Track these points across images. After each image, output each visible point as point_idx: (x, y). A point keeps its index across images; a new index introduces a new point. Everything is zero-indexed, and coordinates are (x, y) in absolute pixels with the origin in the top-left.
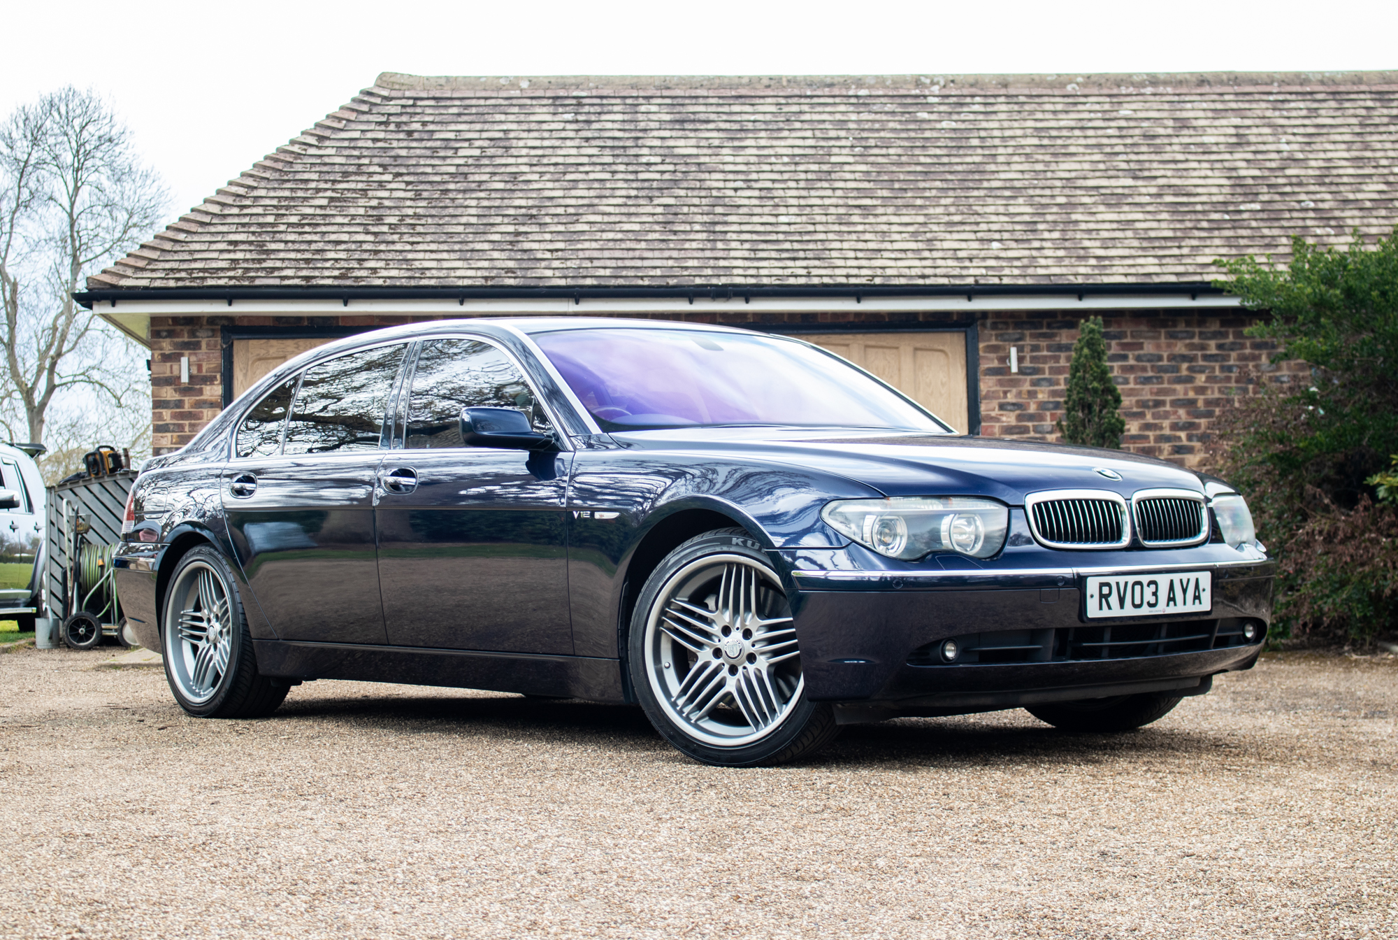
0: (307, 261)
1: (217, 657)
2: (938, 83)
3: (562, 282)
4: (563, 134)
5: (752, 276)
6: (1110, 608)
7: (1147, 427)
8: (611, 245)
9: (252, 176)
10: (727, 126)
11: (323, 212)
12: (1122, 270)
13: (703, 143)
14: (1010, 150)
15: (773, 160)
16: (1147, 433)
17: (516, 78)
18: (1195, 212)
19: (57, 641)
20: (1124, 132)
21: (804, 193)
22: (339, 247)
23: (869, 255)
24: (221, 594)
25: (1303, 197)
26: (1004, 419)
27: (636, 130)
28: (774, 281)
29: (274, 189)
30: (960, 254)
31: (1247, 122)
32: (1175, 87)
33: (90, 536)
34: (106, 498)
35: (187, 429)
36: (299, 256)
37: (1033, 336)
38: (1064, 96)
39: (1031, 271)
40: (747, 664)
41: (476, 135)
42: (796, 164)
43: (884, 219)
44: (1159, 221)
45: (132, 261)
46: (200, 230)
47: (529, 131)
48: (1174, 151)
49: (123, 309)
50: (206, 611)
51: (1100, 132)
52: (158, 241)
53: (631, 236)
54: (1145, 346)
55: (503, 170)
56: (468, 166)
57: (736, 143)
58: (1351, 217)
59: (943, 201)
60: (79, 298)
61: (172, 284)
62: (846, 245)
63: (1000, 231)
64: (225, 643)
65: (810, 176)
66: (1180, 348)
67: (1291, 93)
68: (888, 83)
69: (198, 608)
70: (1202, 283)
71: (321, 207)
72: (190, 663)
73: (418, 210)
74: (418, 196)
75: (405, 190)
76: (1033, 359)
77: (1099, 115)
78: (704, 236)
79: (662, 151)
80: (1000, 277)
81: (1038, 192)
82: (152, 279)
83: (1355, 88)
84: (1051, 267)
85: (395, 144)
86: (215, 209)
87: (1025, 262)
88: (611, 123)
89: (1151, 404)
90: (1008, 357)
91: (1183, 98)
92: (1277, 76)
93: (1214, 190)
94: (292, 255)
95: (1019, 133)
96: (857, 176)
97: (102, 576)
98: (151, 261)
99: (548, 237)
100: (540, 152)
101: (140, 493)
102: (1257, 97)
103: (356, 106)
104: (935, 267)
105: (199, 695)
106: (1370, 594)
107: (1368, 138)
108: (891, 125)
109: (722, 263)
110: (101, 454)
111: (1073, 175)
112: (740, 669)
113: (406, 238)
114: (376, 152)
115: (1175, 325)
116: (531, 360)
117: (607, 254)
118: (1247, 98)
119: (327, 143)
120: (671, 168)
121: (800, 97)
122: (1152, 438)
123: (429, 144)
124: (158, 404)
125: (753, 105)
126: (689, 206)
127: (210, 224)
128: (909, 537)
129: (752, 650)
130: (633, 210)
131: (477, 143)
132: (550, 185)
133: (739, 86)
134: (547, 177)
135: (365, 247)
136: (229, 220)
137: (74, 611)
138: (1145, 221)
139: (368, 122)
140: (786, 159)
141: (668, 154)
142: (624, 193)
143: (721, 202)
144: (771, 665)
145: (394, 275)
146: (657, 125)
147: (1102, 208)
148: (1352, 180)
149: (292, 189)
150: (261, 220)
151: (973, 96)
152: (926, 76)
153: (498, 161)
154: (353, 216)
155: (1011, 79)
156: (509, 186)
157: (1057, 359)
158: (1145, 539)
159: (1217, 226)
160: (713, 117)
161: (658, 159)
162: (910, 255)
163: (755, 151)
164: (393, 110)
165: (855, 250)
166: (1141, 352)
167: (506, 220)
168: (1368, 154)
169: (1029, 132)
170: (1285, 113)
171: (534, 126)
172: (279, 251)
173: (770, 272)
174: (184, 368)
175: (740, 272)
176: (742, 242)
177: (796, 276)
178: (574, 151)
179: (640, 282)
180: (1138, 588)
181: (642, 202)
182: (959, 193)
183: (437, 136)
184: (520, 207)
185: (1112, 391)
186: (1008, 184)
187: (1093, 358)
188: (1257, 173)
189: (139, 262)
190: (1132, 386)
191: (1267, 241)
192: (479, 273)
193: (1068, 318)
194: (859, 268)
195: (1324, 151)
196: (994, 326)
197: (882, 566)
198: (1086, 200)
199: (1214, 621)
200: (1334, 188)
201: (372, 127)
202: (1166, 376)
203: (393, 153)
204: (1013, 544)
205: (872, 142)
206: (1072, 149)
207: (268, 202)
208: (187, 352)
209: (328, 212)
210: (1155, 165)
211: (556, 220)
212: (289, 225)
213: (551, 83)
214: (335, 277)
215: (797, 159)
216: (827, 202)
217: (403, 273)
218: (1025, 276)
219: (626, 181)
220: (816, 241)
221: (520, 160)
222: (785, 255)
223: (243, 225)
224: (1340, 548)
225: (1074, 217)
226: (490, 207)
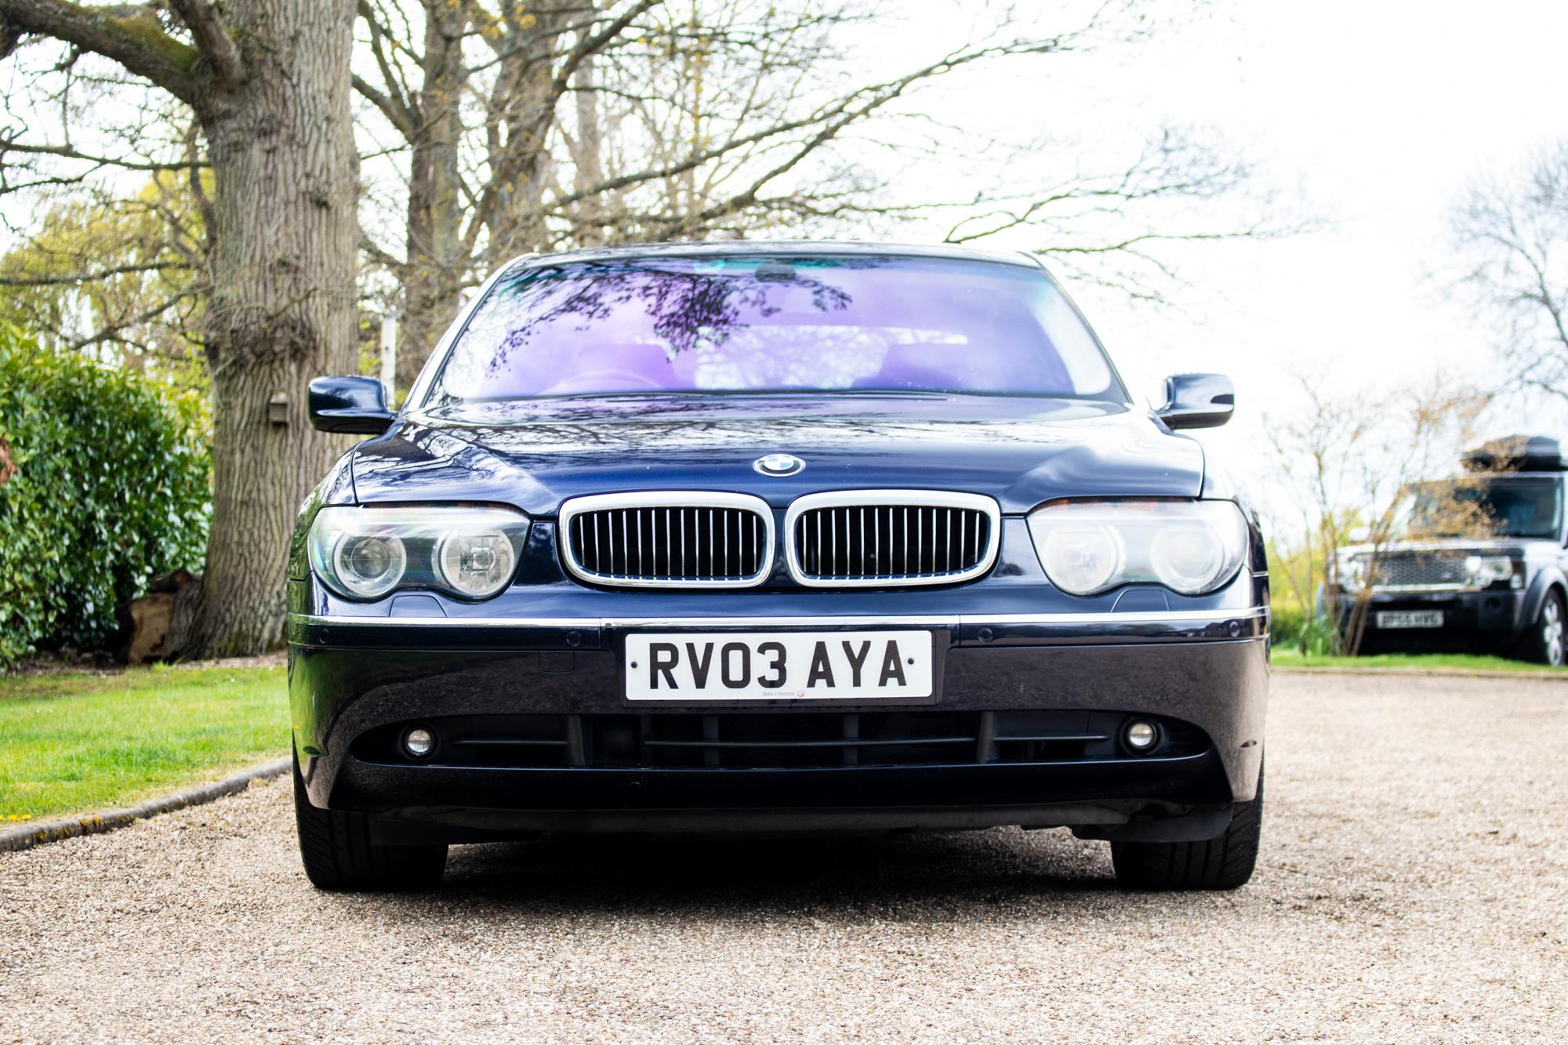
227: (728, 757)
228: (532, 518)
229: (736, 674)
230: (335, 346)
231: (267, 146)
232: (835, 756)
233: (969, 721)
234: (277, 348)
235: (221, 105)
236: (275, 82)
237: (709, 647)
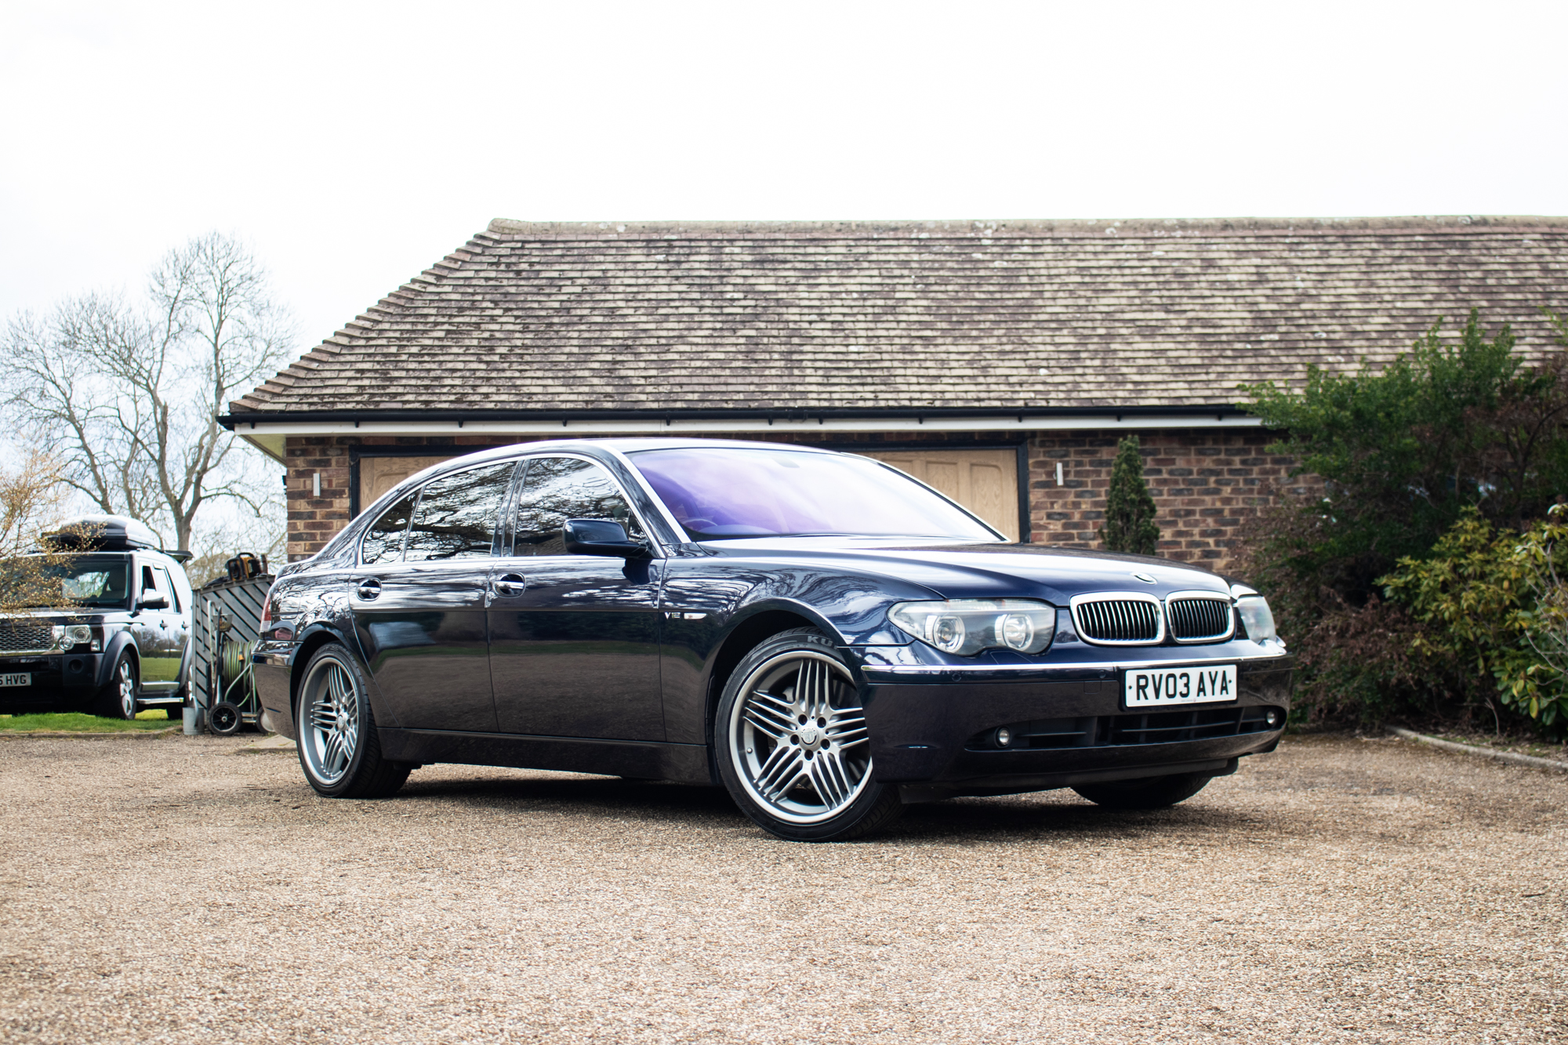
0: (426, 387)
1: (345, 743)
2: (991, 227)
3: (655, 406)
4: (656, 273)
5: (825, 400)
6: (1146, 698)
7: (1180, 534)
8: (698, 372)
9: (377, 311)
10: (802, 265)
11: (440, 343)
12: (1156, 394)
13: (781, 281)
14: (1055, 287)
15: (844, 295)
16: (1179, 539)
17: (614, 223)
18: (1221, 342)
19: (202, 729)
20: (1157, 271)
21: (872, 325)
22: (455, 375)
23: (930, 380)
24: (348, 687)
25: (1316, 328)
26: (1051, 527)
27: (721, 269)
28: (845, 404)
29: (397, 323)
30: (1012, 380)
31: (1267, 262)
32: (1202, 231)
33: (232, 634)
34: (246, 600)
35: (318, 537)
36: (419, 382)
37: (1077, 453)
38: (1103, 239)
39: (1074, 395)
40: (822, 750)
41: (578, 274)
42: (865, 299)
43: (943, 348)
44: (1189, 350)
45: (269, 388)
46: (331, 360)
47: (625, 270)
48: (1201, 289)
49: (262, 431)
50: (335, 702)
51: (1136, 271)
52: (293, 370)
53: (716, 364)
54: (1177, 462)
55: (602, 305)
56: (571, 301)
57: (811, 281)
58: (1360, 347)
59: (996, 333)
60: (223, 420)
61: (305, 408)
62: (909, 372)
63: (1047, 359)
64: (352, 731)
65: (877, 310)
66: (1208, 463)
67: (1305, 236)
68: (947, 227)
69: (328, 699)
70: (1228, 405)
71: (439, 339)
72: (321, 749)
73: (526, 342)
74: (526, 326)
75: (514, 324)
76: (1077, 473)
77: (1135, 256)
78: (782, 364)
79: (744, 288)
80: (1047, 400)
81: (1081, 324)
82: (287, 403)
83: (1361, 232)
84: (1093, 391)
85: (505, 282)
86: (345, 341)
87: (1070, 386)
88: (699, 263)
89: (1182, 513)
90: (1055, 471)
91: (1209, 240)
92: (1292, 221)
93: (1238, 322)
94: (413, 382)
95: (1064, 271)
96: (919, 310)
97: (242, 670)
98: (287, 387)
99: (642, 365)
100: (635, 289)
101: (277, 596)
102: (1275, 240)
103: (470, 249)
104: (989, 392)
105: (329, 777)
106: (1378, 683)
107: (1374, 276)
108: (949, 265)
109: (798, 388)
110: (241, 560)
111: (1112, 309)
112: (815, 754)
113: (515, 366)
114: (488, 290)
115: (1203, 443)
116: (627, 477)
117: (695, 380)
118: (1266, 240)
119: (445, 282)
120: (753, 303)
121: (868, 239)
122: (1184, 544)
123: (536, 282)
124: (293, 516)
125: (825, 247)
126: (769, 337)
127: (339, 354)
128: (966, 635)
129: (826, 736)
130: (718, 340)
131: (579, 282)
132: (644, 319)
133: (812, 230)
134: (642, 311)
135: (478, 374)
136: (357, 351)
137: (217, 701)
138: (1176, 350)
139: (481, 263)
140: (855, 295)
141: (749, 291)
142: (710, 325)
143: (797, 333)
144: (843, 751)
145: (504, 399)
146: (740, 265)
147: (1137, 339)
148: (1359, 314)
149: (413, 323)
150: (385, 350)
151: (1022, 239)
152: (980, 221)
153: (597, 297)
154: (468, 347)
155: (1056, 224)
156: (607, 320)
157: (1099, 473)
158: (1177, 636)
159: (1240, 354)
160: (790, 257)
161: (741, 296)
162: (966, 380)
163: (827, 288)
164: (503, 252)
165: (918, 376)
166: (1173, 467)
167: (604, 350)
168: (1374, 290)
169: (1072, 270)
170: (1300, 254)
171: (629, 266)
172: (401, 378)
173: (841, 395)
174: (316, 485)
175: (815, 396)
176: (816, 369)
177: (865, 400)
178: (665, 288)
179: (725, 405)
180: (1171, 680)
181: (726, 333)
182: (1010, 325)
183: (543, 275)
184: (618, 338)
185: (1148, 502)
186: (1054, 317)
187: (1131, 472)
188: (1275, 307)
189: (275, 388)
190: (1165, 497)
191: (1284, 368)
192: (581, 398)
193: (1108, 437)
194: (922, 392)
195: (1335, 288)
196: (1042, 444)
197: (942, 661)
198: (1123, 331)
199: (1240, 709)
200: (1343, 321)
201: (485, 267)
202: (1196, 488)
203: (503, 290)
204: (1060, 641)
205: (932, 280)
206: (1111, 286)
207: (391, 334)
208: (318, 469)
209: (445, 343)
210: (1185, 300)
211: (649, 350)
212: (410, 355)
213: (644, 229)
214: (451, 402)
215: (865, 295)
216: (892, 333)
217: (512, 398)
218: (1069, 399)
219: (712, 315)
220: (882, 368)
221: (617, 297)
222: (855, 381)
223: (369, 355)
224: (1352, 642)
225: (1113, 346)
226: (590, 339)
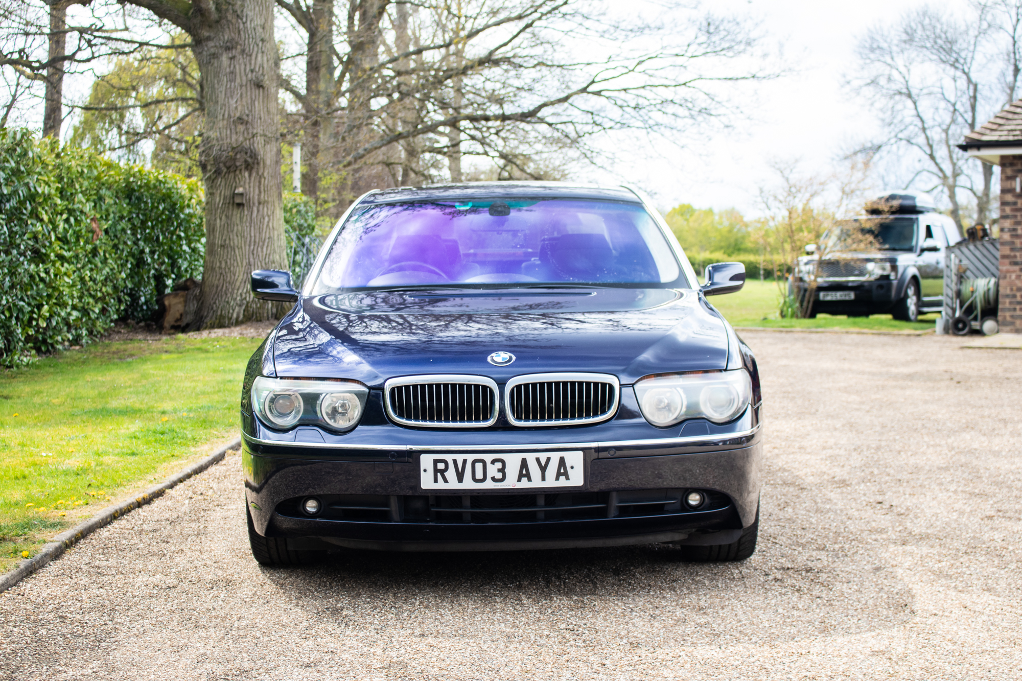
19: (947, 330)
34: (977, 253)
45: (989, 126)
49: (983, 152)
60: (961, 147)
82: (1000, 135)
97: (972, 296)
124: (1003, 204)
137: (957, 314)
174: (1018, 185)
189: (994, 126)
208: (1020, 175)
227: (475, 517)
228: (370, 388)
229: (479, 475)
230: (268, 162)
231: (230, 55)
232: (533, 516)
233: (603, 496)
234: (238, 164)
235: (205, 33)
236: (234, 21)
237: (465, 461)
